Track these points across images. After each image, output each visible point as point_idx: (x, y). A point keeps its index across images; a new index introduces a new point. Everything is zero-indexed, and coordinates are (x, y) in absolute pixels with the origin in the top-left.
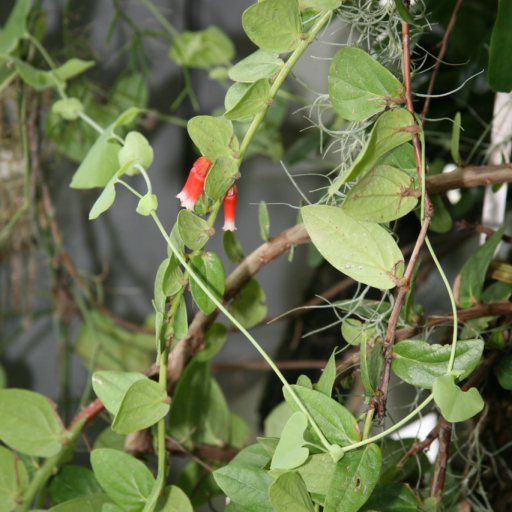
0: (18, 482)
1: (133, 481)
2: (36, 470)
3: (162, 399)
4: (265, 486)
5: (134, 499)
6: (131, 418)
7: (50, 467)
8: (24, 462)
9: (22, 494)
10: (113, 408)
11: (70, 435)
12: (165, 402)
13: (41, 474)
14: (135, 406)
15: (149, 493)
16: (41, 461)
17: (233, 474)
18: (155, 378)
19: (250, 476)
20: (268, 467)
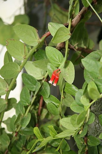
0: (25, 52)
1: (57, 58)
2: (30, 49)
3: (68, 33)
4: (98, 66)
5: (57, 63)
6: (58, 38)
7: (34, 49)
8: (27, 47)
9: (25, 56)
10: (53, 35)
11: (41, 40)
12: (69, 35)
13: (32, 51)
14: (60, 35)
15: (62, 62)
16: (32, 47)
17: (88, 61)
18: (67, 26)
19: (93, 62)
20: (99, 60)
